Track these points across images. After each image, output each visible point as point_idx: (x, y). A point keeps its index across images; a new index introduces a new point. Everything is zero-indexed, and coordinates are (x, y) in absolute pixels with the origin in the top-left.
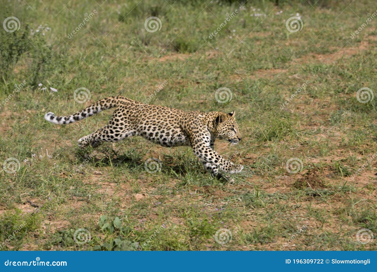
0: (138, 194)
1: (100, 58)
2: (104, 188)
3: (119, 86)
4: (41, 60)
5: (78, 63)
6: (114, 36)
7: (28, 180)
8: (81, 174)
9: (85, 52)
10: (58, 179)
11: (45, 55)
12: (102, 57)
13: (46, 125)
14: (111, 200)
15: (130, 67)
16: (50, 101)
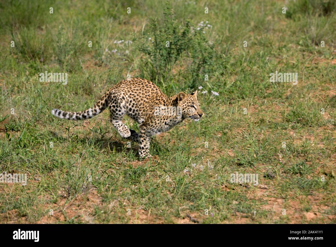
0: (309, 213)
1: (265, 59)
2: (271, 204)
3: (286, 91)
4: (202, 60)
5: (241, 65)
6: (281, 34)
7: (187, 193)
8: (245, 188)
9: (249, 52)
10: (220, 192)
11: (206, 55)
12: (268, 58)
13: (206, 132)
14: (278, 218)
15: (298, 69)
16: (210, 105)
